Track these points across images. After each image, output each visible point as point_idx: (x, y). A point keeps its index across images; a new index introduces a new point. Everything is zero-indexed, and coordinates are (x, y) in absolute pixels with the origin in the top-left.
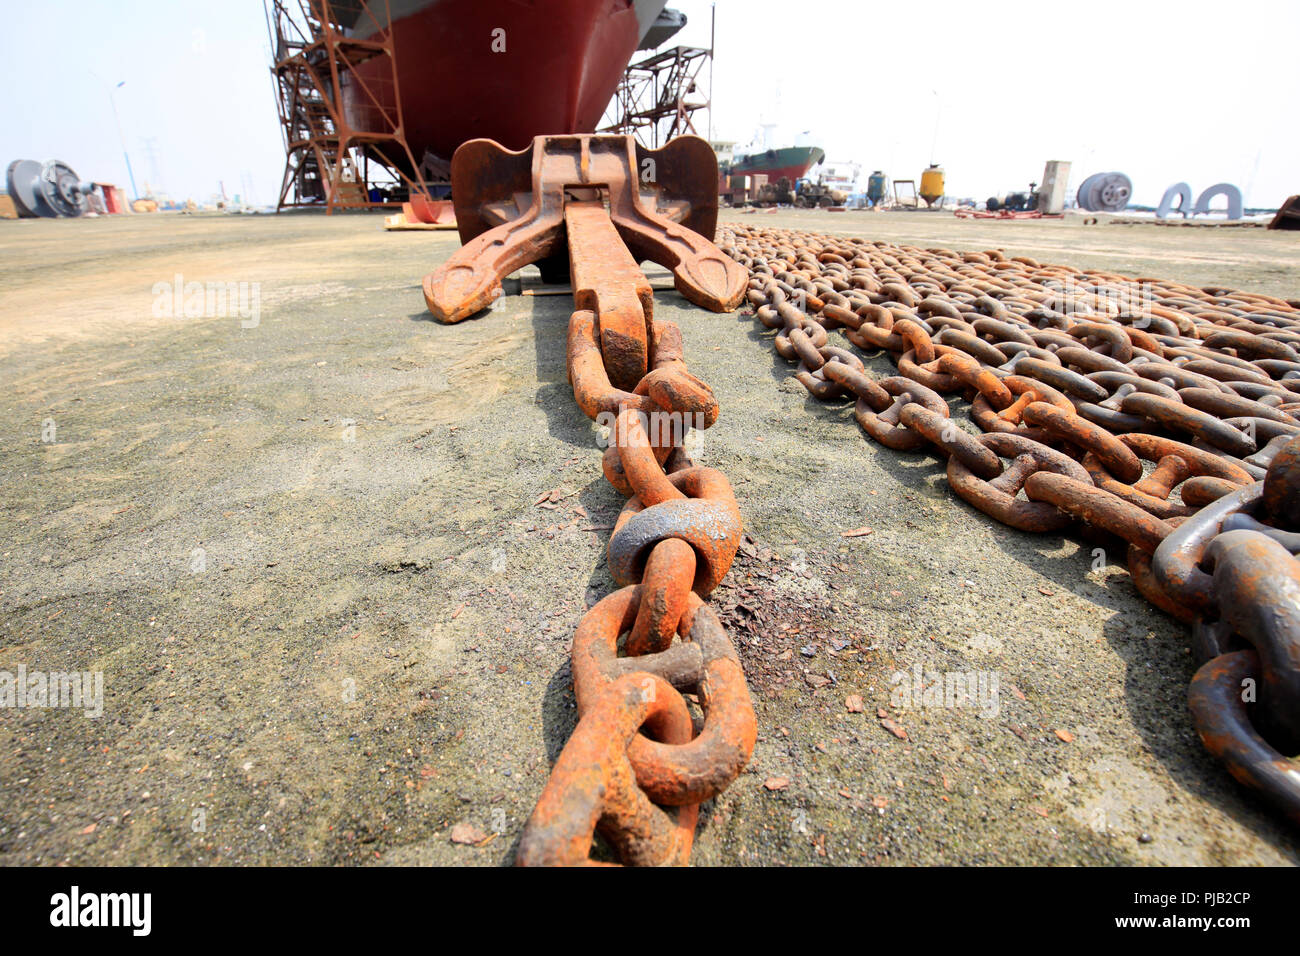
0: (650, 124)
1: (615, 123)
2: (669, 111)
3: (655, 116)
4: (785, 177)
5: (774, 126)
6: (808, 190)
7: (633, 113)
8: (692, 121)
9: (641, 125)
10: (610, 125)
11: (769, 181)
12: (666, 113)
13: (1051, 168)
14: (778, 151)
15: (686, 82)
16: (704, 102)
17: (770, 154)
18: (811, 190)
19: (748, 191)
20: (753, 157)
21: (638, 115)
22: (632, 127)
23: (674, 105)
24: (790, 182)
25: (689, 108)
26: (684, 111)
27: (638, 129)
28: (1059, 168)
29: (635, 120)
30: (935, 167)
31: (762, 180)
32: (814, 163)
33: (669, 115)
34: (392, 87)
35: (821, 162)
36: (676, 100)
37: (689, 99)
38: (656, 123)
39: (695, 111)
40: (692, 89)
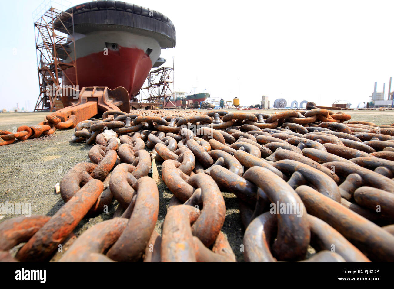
0: (158, 87)
1: (148, 87)
2: (163, 83)
3: (159, 85)
4: (197, 101)
5: (196, 88)
6: (204, 104)
7: (153, 84)
8: (169, 86)
9: (155, 87)
10: (146, 87)
11: (193, 102)
12: (162, 84)
13: (263, 97)
14: (197, 94)
15: (167, 76)
16: (172, 81)
17: (195, 95)
18: (205, 104)
19: (187, 105)
20: (190, 96)
21: (154, 84)
22: (152, 88)
23: (163, 82)
24: (198, 102)
25: (167, 83)
26: (166, 83)
27: (154, 88)
28: (265, 97)
29: (153, 86)
30: (236, 98)
31: (191, 102)
32: (207, 98)
33: (163, 84)
35: (209, 97)
36: (164, 81)
37: (167, 80)
38: (159, 87)
39: (170, 84)
40: (168, 78)
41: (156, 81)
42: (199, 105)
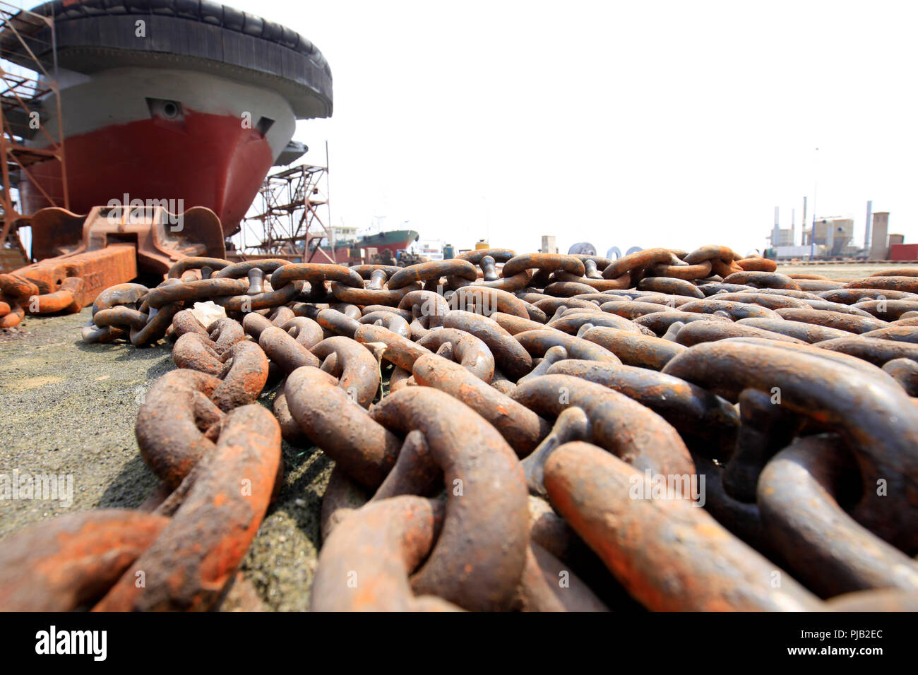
0: (288, 215)
1: (262, 213)
2: (300, 205)
3: (291, 208)
4: (388, 249)
5: (385, 217)
6: (405, 257)
7: (274, 206)
8: (317, 213)
9: (281, 215)
10: (258, 215)
11: (378, 252)
12: (298, 207)
13: (545, 239)
14: (387, 233)
15: (311, 187)
16: (324, 200)
17: (381, 235)
18: (407, 257)
19: (364, 259)
20: (370, 238)
21: (278, 208)
22: (273, 216)
23: (303, 203)
24: (392, 252)
25: (313, 204)
26: (310, 206)
27: (278, 218)
28: (549, 239)
29: (274, 211)
30: (482, 241)
31: (373, 251)
32: (412, 241)
33: (301, 208)
34: (61, 183)
35: (417, 240)
36: (304, 200)
37: (313, 198)
38: (292, 213)
39: (319, 206)
40: (315, 191)
41: (285, 201)
42: (395, 260)
